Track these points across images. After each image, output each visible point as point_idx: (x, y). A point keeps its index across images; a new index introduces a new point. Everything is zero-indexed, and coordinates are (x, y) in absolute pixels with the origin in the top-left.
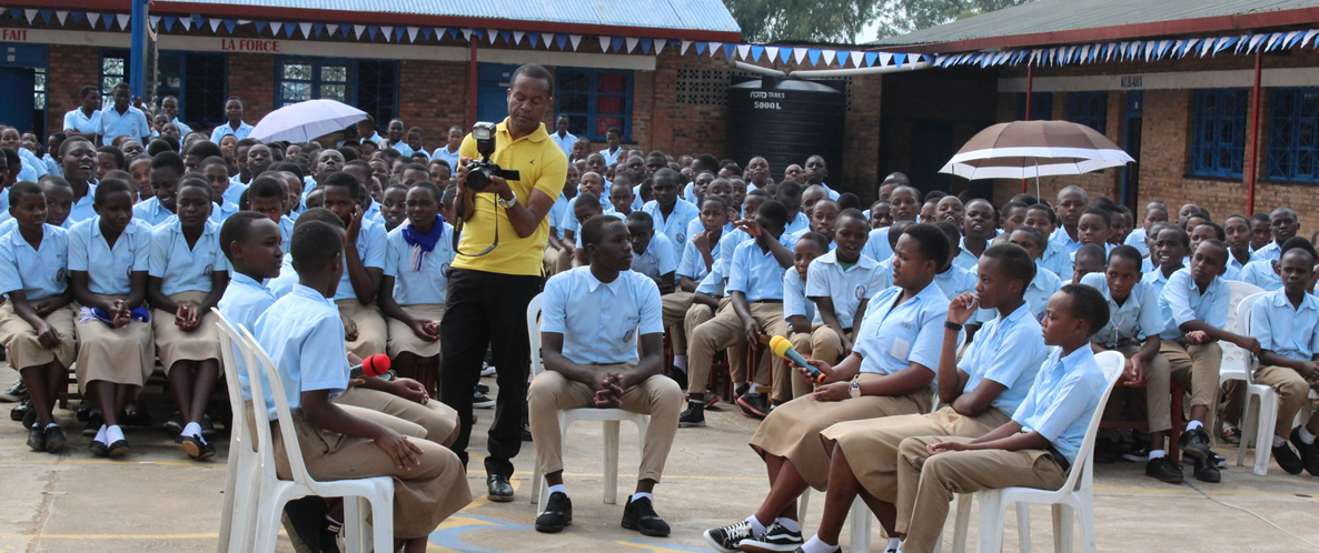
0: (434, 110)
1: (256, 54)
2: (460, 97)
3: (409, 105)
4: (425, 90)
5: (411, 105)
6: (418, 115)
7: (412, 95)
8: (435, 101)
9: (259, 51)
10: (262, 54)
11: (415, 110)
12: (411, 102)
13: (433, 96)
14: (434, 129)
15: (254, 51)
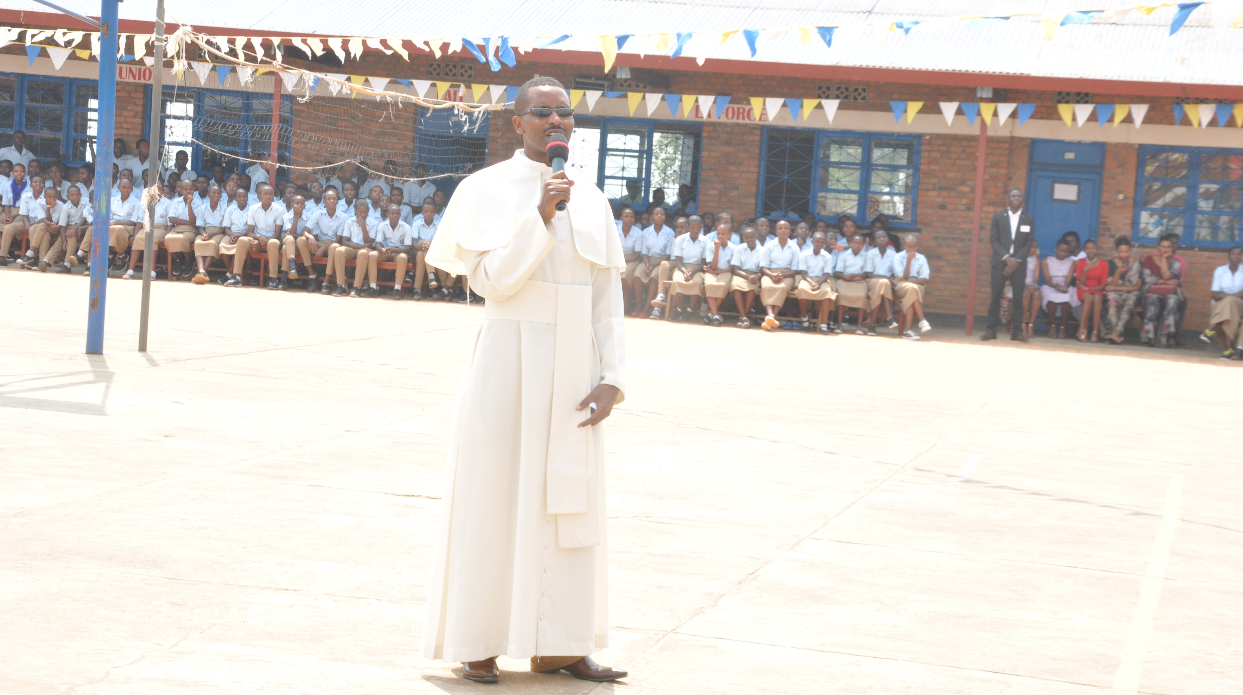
0: (964, 201)
1: (737, 125)
2: (1000, 185)
3: (931, 193)
4: (951, 175)
5: (935, 193)
6: (943, 207)
7: (934, 180)
8: (966, 189)
9: (741, 121)
10: (745, 125)
11: (940, 200)
12: (934, 190)
13: (963, 183)
14: (963, 226)
15: (735, 120)
